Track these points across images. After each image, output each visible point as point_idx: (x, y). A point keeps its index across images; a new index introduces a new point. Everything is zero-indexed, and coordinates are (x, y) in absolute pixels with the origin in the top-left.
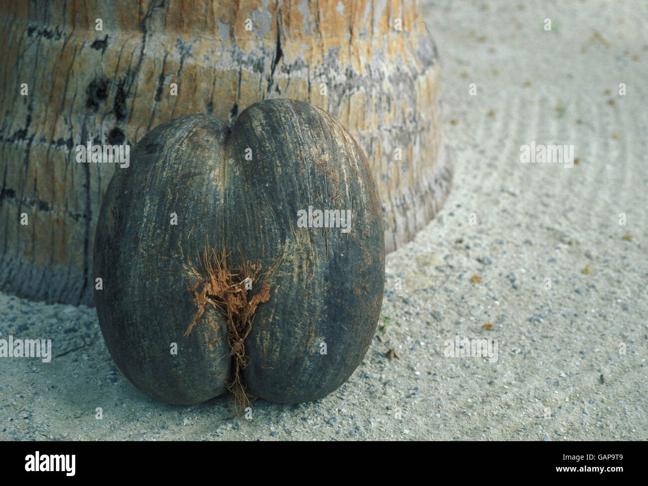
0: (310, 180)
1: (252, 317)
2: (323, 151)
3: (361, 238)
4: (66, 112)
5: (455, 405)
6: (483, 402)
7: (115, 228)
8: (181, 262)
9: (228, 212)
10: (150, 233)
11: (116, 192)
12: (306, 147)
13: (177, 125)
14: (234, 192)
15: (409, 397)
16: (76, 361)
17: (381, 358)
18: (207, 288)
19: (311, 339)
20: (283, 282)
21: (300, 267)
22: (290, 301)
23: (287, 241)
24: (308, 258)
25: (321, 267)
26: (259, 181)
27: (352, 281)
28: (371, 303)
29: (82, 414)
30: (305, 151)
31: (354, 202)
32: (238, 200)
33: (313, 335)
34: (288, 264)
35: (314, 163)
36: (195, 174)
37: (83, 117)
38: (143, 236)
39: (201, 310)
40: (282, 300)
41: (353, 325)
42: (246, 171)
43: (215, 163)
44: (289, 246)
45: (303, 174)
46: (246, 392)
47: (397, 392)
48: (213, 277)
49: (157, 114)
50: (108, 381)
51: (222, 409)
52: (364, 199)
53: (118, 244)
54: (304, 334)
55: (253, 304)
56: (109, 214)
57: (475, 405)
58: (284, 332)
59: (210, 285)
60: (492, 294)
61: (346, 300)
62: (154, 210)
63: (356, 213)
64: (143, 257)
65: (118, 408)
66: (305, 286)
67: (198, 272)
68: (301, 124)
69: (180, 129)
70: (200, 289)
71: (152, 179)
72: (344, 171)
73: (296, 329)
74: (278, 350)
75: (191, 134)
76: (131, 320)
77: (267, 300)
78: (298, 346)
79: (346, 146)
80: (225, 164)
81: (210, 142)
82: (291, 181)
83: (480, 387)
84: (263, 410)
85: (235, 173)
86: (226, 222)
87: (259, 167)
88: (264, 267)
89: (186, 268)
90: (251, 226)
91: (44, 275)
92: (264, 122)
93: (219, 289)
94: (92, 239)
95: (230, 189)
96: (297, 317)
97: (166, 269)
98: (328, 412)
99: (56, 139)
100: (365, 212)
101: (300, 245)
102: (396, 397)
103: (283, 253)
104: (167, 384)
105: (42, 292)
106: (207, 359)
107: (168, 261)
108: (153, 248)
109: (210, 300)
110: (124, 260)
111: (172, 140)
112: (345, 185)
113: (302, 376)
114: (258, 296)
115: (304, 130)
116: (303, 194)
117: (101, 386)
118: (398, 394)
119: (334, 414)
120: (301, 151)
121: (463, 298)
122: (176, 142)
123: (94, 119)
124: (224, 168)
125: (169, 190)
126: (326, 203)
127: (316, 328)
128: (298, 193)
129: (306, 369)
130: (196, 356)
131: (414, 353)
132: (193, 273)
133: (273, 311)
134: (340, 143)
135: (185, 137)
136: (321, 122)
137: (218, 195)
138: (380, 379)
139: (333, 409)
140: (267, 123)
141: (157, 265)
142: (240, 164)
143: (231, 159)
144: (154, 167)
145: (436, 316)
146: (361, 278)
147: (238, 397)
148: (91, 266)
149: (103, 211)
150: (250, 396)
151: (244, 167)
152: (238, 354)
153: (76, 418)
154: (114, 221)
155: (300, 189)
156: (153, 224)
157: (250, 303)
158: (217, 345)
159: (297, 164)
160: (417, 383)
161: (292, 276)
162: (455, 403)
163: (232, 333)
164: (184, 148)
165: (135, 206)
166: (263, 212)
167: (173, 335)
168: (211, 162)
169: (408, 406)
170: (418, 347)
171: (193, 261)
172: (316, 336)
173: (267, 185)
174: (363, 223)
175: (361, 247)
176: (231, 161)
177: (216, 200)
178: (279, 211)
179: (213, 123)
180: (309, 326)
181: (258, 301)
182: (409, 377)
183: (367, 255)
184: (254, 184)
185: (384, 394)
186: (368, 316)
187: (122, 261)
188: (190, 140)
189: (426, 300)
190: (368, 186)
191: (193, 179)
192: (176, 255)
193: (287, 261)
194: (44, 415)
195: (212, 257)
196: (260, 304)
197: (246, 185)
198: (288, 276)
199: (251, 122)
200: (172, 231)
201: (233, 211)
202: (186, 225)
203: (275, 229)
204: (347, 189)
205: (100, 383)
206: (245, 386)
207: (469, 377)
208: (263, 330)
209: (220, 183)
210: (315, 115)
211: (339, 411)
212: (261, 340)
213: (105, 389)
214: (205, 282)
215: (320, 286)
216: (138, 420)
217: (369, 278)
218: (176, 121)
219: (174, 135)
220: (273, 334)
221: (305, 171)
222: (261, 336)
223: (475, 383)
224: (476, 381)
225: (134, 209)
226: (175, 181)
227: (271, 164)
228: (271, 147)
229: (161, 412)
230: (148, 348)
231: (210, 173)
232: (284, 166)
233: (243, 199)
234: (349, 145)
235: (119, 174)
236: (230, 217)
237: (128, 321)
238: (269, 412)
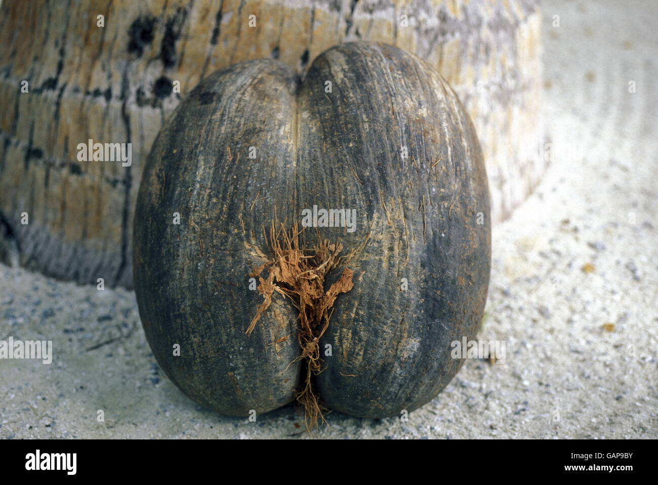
0: (405, 139)
1: (329, 311)
2: (420, 104)
3: (466, 214)
4: (104, 56)
5: (576, 426)
6: (611, 423)
7: (161, 195)
8: (241, 240)
9: (301, 178)
10: (204, 203)
11: (163, 151)
12: (399, 99)
13: (238, 70)
14: (309, 153)
15: (517, 413)
16: (111, 355)
17: (479, 363)
18: (275, 273)
19: (403, 341)
20: (369, 268)
21: (391, 249)
22: (378, 292)
23: (375, 215)
24: (401, 238)
25: (417, 250)
26: (340, 139)
27: (455, 269)
28: (476, 295)
29: (116, 423)
30: (398, 104)
31: (458, 168)
32: (314, 162)
33: (406, 335)
34: (376, 245)
35: (409, 119)
36: (261, 130)
37: (124, 63)
38: (196, 206)
39: (268, 301)
40: (367, 291)
41: (454, 324)
42: (324, 128)
43: (286, 117)
44: (378, 222)
45: (395, 132)
46: (319, 404)
47: (502, 406)
48: (282, 259)
49: (212, 61)
50: (149, 382)
51: (287, 421)
52: (470, 165)
53: (164, 215)
54: (395, 334)
55: (331, 294)
56: (154, 179)
57: (601, 426)
58: (369, 331)
59: (278, 269)
60: (609, 287)
61: (448, 292)
62: (209, 173)
63: (461, 183)
64: (195, 233)
65: (160, 417)
66: (396, 273)
67: (263, 252)
68: (392, 70)
69: (242, 75)
70: (266, 274)
71: (207, 135)
72: (446, 130)
73: (385, 327)
74: (362, 353)
75: (256, 81)
76: (179, 310)
77: (350, 289)
78: (387, 349)
79: (447, 99)
80: (297, 118)
81: (279, 92)
82: (380, 140)
83: (605, 403)
84: (338, 424)
85: (310, 129)
86: (298, 191)
87: (341, 122)
88: (345, 247)
89: (247, 247)
90: (330, 196)
91: (75, 251)
92: (346, 67)
93: (290, 275)
94: (132, 209)
95: (304, 149)
96: (387, 313)
97: (222, 248)
98: (418, 430)
99: (92, 88)
100: (471, 182)
101: (391, 221)
102: (501, 413)
103: (370, 231)
104: (221, 392)
105: (72, 272)
106: (272, 362)
107: (226, 237)
108: (207, 221)
109: (278, 289)
110: (172, 235)
111: (233, 88)
112: (447, 148)
113: (390, 387)
114: (338, 285)
115: (395, 78)
116: (396, 157)
117: (140, 388)
118: (503, 409)
119: (426, 433)
120: (393, 104)
121: (574, 290)
122: (237, 90)
123: (138, 66)
124: (297, 123)
125: (228, 149)
126: (424, 169)
127: (410, 327)
128: (390, 156)
129: (395, 378)
130: (259, 358)
131: (520, 357)
132: (255, 254)
133: (356, 304)
134: (440, 95)
135: (248, 84)
136: (416, 69)
137: (289, 157)
138: (480, 390)
139: (423, 426)
140: (349, 69)
141: (212, 242)
142: (316, 118)
143: (306, 112)
144: (210, 121)
145: (543, 312)
146: (465, 265)
147: (308, 410)
148: (130, 242)
149: (146, 175)
150: (324, 408)
151: (322, 123)
152: (311, 357)
153: (108, 428)
154: (158, 187)
155: (392, 151)
156: (208, 191)
157: (328, 293)
158: (285, 345)
159: (388, 120)
160: (526, 395)
161: (380, 260)
162: (576, 423)
163: (304, 329)
164: (247, 97)
165: (186, 168)
166: (345, 179)
167: (231, 331)
168: (280, 116)
169: (517, 425)
170: (523, 350)
171: (256, 237)
172: (409, 337)
173: (351, 145)
174: (468, 196)
175: (467, 226)
176: (305, 115)
177: (286, 162)
178: (365, 178)
179: (282, 69)
180: (401, 323)
181: (337, 291)
182: (516, 388)
183: (472, 235)
184: (334, 144)
185: (487, 408)
186: (473, 312)
187: (169, 237)
188: (255, 88)
189: (529, 292)
190: (473, 150)
191: (258, 136)
192: (236, 231)
193: (374, 241)
194: (70, 423)
195: (281, 234)
196: (340, 295)
197: (325, 145)
198: (376, 259)
199: (330, 67)
200: (232, 200)
201: (308, 177)
202: (249, 193)
203: (360, 200)
204: (449, 153)
205: (138, 384)
206: (318, 395)
207: (590, 389)
208: (342, 327)
209: (292, 142)
210: (409, 60)
211: (432, 428)
212: (340, 340)
213: (145, 392)
214: (272, 265)
215: (416, 274)
216: (184, 433)
217: (475, 264)
218: (237, 66)
219: (234, 82)
220: (355, 333)
221: (399, 129)
222: (340, 335)
223: (598, 398)
224: (600, 396)
225: (185, 172)
226: (236, 138)
227: (355, 118)
228: (356, 97)
229: (212, 424)
230: (199, 346)
231: (280, 128)
232: (373, 121)
233: (321, 162)
234: (450, 99)
235: (166, 130)
236: (304, 185)
237: (174, 311)
238: (345, 428)
